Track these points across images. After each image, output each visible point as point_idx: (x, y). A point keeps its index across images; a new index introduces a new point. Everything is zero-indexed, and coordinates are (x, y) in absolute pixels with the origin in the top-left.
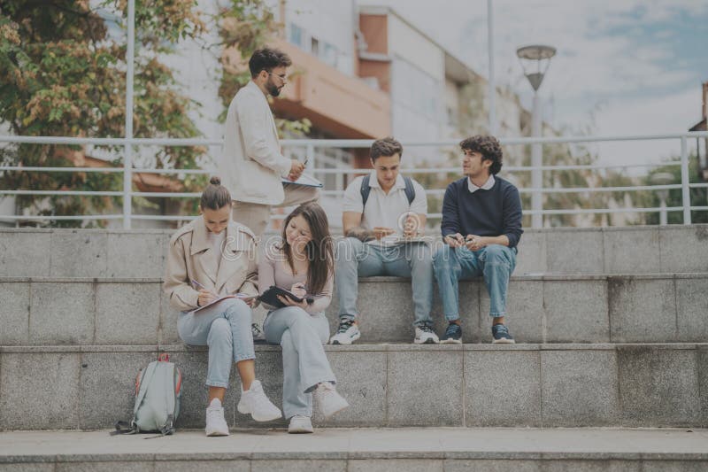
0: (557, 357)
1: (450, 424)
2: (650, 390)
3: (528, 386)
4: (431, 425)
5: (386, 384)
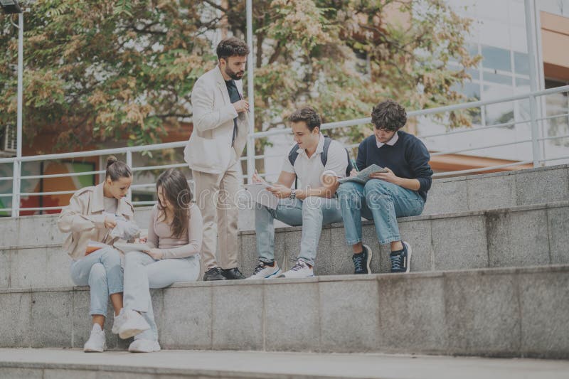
2: (405, 318)
3: (310, 315)
5: (211, 314)
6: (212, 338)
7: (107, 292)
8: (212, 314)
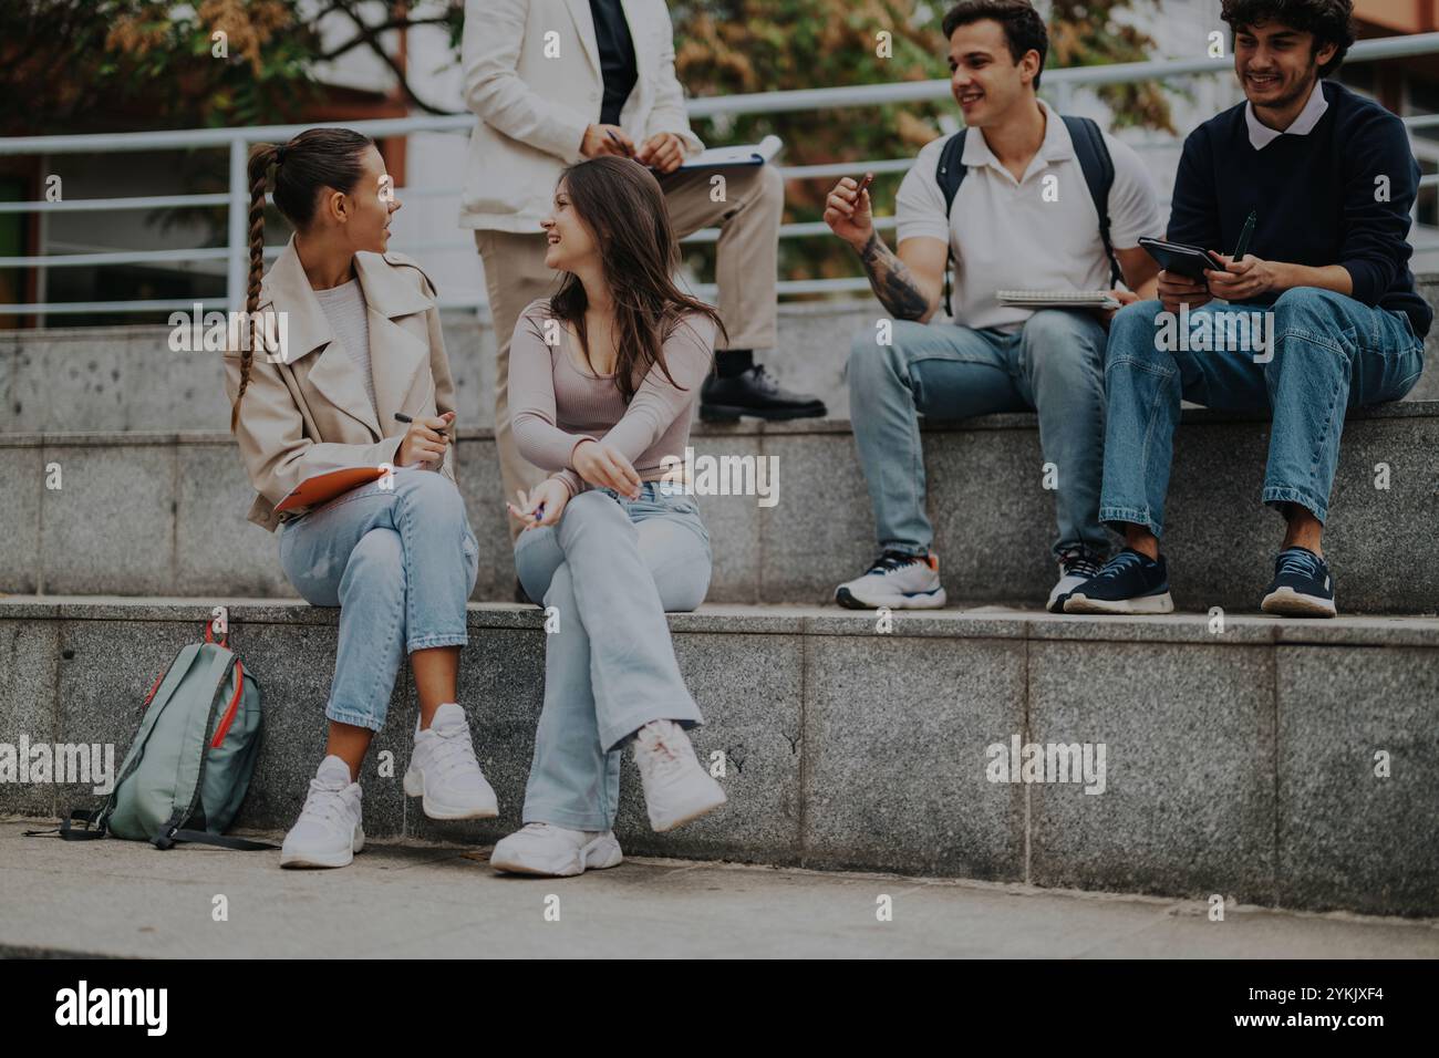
0: (1333, 668)
1: (986, 870)
3: (1231, 765)
4: (927, 872)
5: (799, 736)
6: (802, 822)
7: (396, 641)
8: (801, 735)
